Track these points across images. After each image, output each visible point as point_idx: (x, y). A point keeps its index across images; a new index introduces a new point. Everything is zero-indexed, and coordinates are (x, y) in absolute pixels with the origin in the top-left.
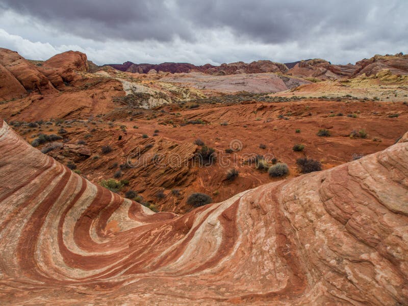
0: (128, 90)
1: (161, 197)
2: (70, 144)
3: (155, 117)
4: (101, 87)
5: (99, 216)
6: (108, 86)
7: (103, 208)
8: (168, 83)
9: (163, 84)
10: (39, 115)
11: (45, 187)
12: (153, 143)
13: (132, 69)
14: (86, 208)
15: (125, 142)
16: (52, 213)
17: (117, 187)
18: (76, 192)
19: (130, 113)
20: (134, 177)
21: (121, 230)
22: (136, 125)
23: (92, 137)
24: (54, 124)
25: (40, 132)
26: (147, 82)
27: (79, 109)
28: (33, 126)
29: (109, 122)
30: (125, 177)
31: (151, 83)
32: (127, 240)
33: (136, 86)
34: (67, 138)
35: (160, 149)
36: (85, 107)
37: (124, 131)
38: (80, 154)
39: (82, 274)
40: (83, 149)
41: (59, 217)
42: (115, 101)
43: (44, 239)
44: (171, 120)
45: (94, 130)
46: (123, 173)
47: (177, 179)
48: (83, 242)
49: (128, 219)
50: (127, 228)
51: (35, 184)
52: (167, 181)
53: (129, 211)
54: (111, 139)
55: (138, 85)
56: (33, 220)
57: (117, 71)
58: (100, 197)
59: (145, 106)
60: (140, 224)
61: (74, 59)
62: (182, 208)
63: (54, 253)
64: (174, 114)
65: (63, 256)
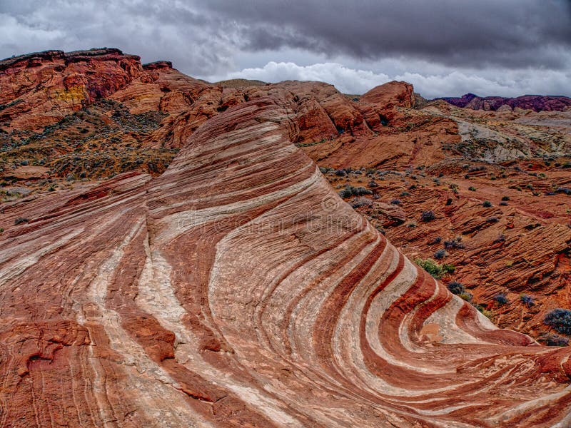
0: (465, 134)
1: (502, 302)
2: (381, 202)
3: (504, 177)
4: (428, 128)
5: (414, 312)
6: (437, 128)
7: (422, 301)
8: (528, 126)
9: (520, 128)
10: (348, 162)
11: (353, 256)
12: (498, 215)
13: (474, 104)
14: (399, 296)
15: (455, 209)
16: (357, 292)
17: (436, 272)
18: (390, 271)
19: (465, 167)
20: (463, 263)
21: (443, 341)
22: (473, 185)
23: (410, 196)
24: (364, 174)
25: (348, 183)
26: (495, 124)
27: (396, 157)
28: (340, 174)
29: (434, 177)
30: (450, 260)
31: (502, 125)
32: (453, 359)
33: (478, 128)
34: (378, 193)
35: (510, 227)
36: (404, 154)
37: (455, 192)
38: (392, 217)
39: (386, 388)
40: (397, 211)
41: (365, 301)
42: (446, 149)
43: (344, 324)
44: (530, 184)
45: (413, 187)
46: (447, 253)
47: (532, 280)
48: (389, 343)
49: (455, 326)
50: (452, 340)
51: (342, 250)
52: (515, 279)
53: (457, 315)
54: (435, 203)
55: (480, 128)
56: (335, 296)
57: (452, 107)
58: (420, 285)
59: (489, 159)
60: (474, 340)
61: (397, 91)
62: (534, 328)
63: (353, 347)
64: (535, 175)
65: (364, 354)
